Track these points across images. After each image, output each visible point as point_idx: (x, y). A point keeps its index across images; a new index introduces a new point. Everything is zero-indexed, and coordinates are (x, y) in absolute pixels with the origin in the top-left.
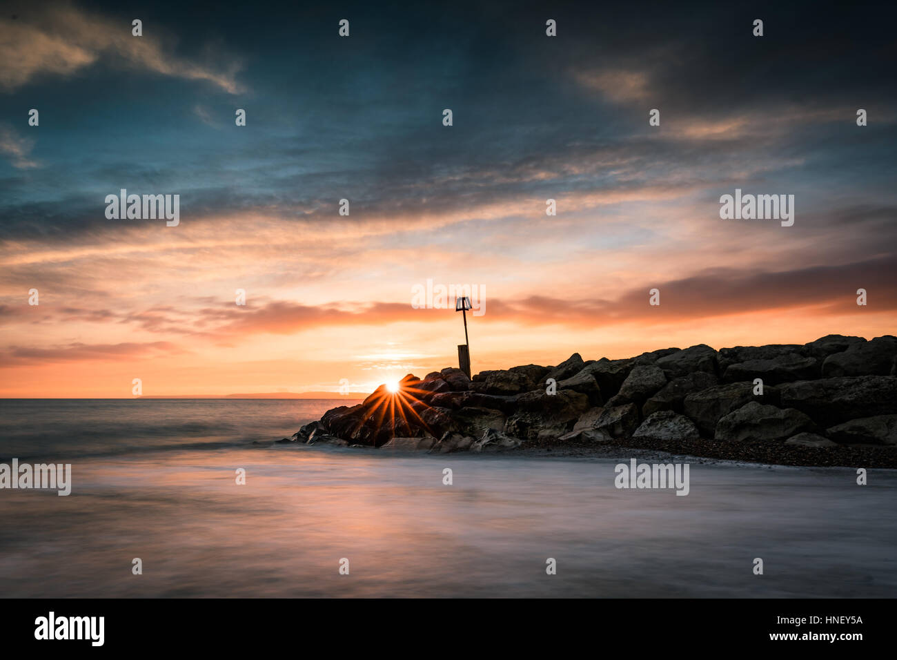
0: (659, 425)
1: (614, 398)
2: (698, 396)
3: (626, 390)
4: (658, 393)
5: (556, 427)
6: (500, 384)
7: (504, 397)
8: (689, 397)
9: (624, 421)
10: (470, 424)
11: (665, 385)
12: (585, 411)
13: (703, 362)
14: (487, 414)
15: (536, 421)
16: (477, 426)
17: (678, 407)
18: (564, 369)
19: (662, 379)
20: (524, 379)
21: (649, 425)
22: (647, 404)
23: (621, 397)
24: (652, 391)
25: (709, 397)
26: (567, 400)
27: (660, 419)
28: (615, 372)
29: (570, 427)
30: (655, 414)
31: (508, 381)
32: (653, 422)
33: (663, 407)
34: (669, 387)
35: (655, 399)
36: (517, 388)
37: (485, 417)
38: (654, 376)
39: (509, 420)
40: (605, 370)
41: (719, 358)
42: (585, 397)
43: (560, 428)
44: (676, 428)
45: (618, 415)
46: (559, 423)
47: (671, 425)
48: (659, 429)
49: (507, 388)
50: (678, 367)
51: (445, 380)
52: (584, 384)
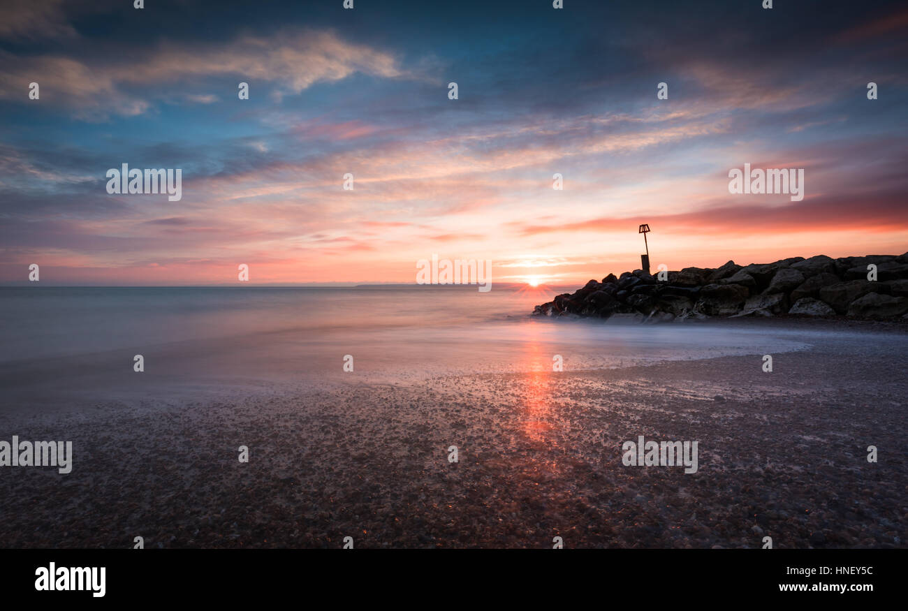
0: (806, 307)
1: (769, 289)
2: (829, 289)
3: (777, 284)
4: (800, 287)
5: (732, 307)
6: (682, 280)
7: (688, 289)
8: (823, 289)
9: (780, 304)
10: (670, 305)
11: (803, 282)
12: (749, 298)
13: (827, 267)
14: (679, 299)
15: (716, 304)
16: (675, 306)
17: (816, 295)
18: (725, 271)
19: (801, 278)
20: (698, 277)
21: (799, 306)
22: (793, 293)
23: (774, 289)
24: (796, 285)
25: (838, 289)
26: (736, 291)
27: (806, 303)
28: (763, 273)
29: (741, 307)
30: (802, 300)
31: (688, 278)
32: (801, 305)
33: (805, 295)
34: (807, 282)
35: (798, 290)
36: (695, 283)
37: (678, 301)
38: (795, 276)
39: (698, 303)
40: (757, 272)
41: (837, 264)
42: (747, 289)
43: (735, 308)
44: (819, 308)
45: (775, 300)
46: (733, 305)
47: (815, 306)
48: (807, 309)
49: (687, 282)
50: (809, 270)
51: (638, 277)
52: (745, 281)
